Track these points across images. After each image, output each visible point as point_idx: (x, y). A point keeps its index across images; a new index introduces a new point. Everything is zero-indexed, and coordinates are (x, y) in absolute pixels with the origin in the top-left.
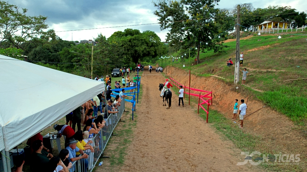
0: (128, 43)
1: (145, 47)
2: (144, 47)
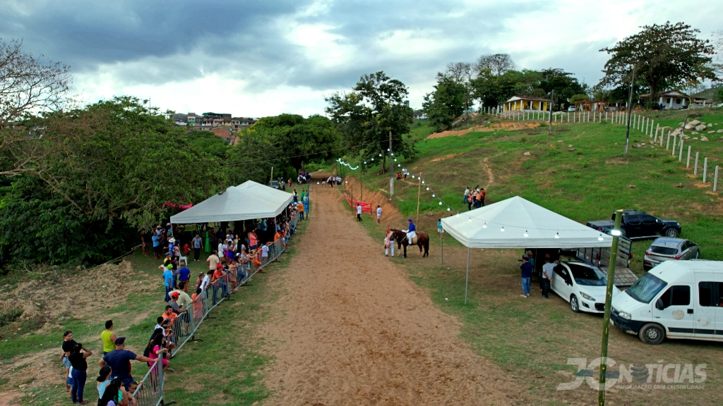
0: (286, 138)
1: (313, 144)
2: (310, 144)
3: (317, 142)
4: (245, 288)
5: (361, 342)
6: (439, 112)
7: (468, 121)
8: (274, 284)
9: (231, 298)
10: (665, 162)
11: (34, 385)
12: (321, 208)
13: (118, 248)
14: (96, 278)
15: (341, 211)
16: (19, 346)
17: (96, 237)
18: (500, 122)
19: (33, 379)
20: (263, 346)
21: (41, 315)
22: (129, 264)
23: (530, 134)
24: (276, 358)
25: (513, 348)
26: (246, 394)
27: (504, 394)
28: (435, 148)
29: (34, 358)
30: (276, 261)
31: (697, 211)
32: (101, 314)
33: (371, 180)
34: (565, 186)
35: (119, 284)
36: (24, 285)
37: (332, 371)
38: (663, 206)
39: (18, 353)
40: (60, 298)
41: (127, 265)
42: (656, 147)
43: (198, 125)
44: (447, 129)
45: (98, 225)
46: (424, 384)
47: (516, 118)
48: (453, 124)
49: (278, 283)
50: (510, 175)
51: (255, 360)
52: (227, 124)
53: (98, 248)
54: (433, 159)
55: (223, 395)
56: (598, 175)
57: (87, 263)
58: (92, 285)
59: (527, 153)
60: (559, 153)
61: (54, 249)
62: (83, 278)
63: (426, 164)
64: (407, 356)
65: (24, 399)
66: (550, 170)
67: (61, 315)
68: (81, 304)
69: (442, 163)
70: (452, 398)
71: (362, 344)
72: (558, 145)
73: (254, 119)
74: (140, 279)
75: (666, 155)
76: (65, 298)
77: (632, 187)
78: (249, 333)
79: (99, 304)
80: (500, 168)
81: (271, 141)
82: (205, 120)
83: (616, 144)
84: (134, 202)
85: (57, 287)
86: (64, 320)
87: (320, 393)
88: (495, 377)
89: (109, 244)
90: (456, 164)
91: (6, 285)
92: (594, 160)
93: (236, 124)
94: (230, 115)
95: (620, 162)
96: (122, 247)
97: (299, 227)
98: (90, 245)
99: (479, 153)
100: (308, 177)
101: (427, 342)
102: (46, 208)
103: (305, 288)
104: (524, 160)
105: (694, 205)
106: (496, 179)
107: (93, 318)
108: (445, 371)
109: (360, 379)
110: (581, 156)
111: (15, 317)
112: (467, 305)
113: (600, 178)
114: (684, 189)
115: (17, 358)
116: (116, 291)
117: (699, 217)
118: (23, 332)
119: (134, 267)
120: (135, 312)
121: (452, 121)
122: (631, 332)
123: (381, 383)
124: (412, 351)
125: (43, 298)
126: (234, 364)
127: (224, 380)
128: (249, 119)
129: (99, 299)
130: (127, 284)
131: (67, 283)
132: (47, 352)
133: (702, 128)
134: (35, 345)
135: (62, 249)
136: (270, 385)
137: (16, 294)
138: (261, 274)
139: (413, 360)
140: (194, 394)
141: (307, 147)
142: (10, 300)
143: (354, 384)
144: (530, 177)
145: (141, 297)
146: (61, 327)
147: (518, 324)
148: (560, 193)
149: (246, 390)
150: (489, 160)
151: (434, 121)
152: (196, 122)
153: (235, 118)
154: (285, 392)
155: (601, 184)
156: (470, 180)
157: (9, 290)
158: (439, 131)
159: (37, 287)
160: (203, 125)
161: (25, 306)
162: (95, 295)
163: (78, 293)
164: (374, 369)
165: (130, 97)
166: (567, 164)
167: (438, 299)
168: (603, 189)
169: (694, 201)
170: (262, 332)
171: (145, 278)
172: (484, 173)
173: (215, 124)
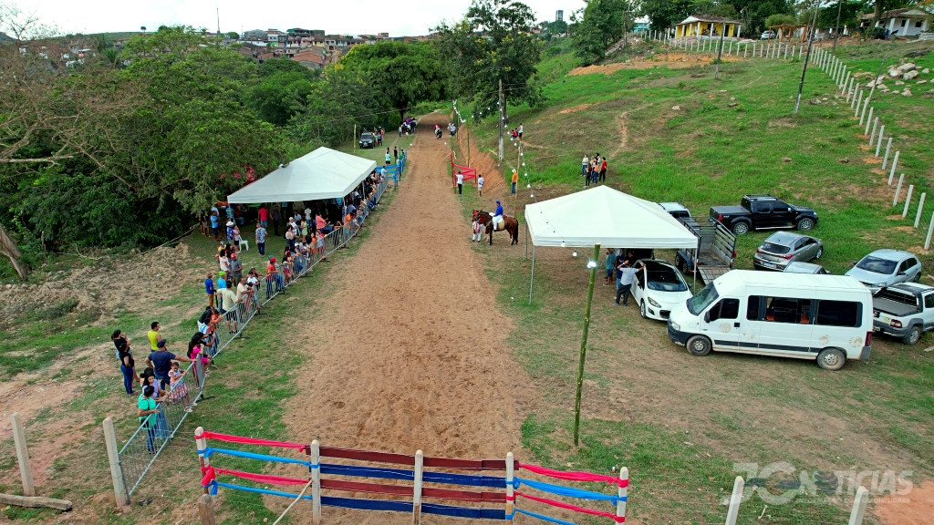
0: (385, 74)
1: (420, 82)
2: (417, 82)
3: (425, 79)
4: (305, 280)
5: (403, 343)
6: (588, 38)
7: (626, 50)
8: (335, 276)
9: (286, 292)
10: (840, 127)
11: (93, 376)
12: (418, 173)
13: (175, 228)
14: (149, 265)
15: (441, 177)
16: (78, 338)
17: (149, 215)
18: (667, 53)
19: (93, 371)
20: (305, 346)
21: (97, 306)
22: (185, 248)
23: (693, 76)
24: (314, 358)
25: (553, 354)
26: (278, 391)
27: (515, 400)
28: (573, 91)
29: (92, 350)
30: (345, 247)
31: (854, 194)
32: (155, 306)
33: (487, 134)
34: (709, 156)
35: (174, 273)
36: (77, 273)
37: (364, 373)
38: (814, 188)
39: (77, 345)
40: (115, 288)
41: (184, 248)
42: (840, 104)
43: (282, 46)
44: (597, 63)
45: (150, 204)
46: (447, 387)
47: (689, 47)
48: (607, 54)
49: (340, 275)
50: (648, 137)
51: (295, 359)
52: (319, 45)
53: (152, 229)
54: (561, 109)
55: (257, 392)
56: (752, 142)
57: (141, 245)
58: (146, 273)
59: (676, 108)
60: (716, 108)
61: (105, 230)
62: (138, 264)
63: (552, 116)
64: (441, 360)
65: (86, 388)
66: (697, 133)
67: (115, 307)
68: (135, 295)
69: (569, 116)
70: (465, 401)
71: (403, 346)
72: (719, 96)
73: (355, 37)
74: (196, 267)
75: (846, 117)
76: (119, 288)
77: (787, 161)
78: (296, 331)
79: (153, 295)
80: (638, 126)
81: (365, 79)
82: (291, 38)
83: (791, 97)
84: (187, 178)
85: (111, 275)
86: (118, 312)
87: (345, 392)
88: (516, 383)
89: (164, 224)
90: (585, 119)
91: (60, 272)
92: (755, 121)
93: (331, 44)
94: (323, 32)
95: (786, 125)
96: (179, 227)
97: (383, 201)
98: (144, 226)
99: (618, 104)
100: (413, 125)
101: (467, 346)
102: (91, 184)
103: (365, 282)
104: (670, 116)
105: (852, 187)
106: (630, 142)
107: (147, 312)
108: (470, 376)
109: (388, 381)
110: (741, 114)
111: (72, 307)
112: (532, 305)
113: (754, 146)
114: (848, 164)
115: (77, 350)
116: (170, 281)
117: (851, 202)
118: (80, 324)
119: (191, 252)
120: (188, 306)
121: (607, 48)
122: (679, 343)
123: (406, 384)
124: (449, 355)
125: (97, 287)
126: (274, 363)
127: (262, 378)
128: (348, 37)
129: (153, 290)
130: (182, 272)
131: (121, 270)
132: (104, 345)
133: (912, 76)
134: (92, 338)
135: (112, 231)
136: (300, 383)
137: (71, 282)
138: (324, 264)
139: (445, 364)
140: (232, 390)
141: (412, 86)
142: (65, 290)
143: (380, 385)
144: (671, 140)
145: (195, 288)
146: (116, 320)
147: (575, 328)
148: (698, 165)
149: (279, 387)
150: (627, 115)
151: (581, 49)
152: (279, 42)
153: (329, 36)
154: (312, 391)
155: (751, 155)
156: (597, 143)
157: (62, 277)
158: (586, 65)
159: (91, 275)
160: (288, 46)
161: (80, 297)
162: (150, 284)
163: (132, 282)
164: (405, 372)
165: (184, 27)
166: (720, 125)
167: (503, 298)
168: (753, 161)
169: (853, 181)
170: (308, 331)
171: (201, 266)
172: (618, 133)
173: (303, 45)
